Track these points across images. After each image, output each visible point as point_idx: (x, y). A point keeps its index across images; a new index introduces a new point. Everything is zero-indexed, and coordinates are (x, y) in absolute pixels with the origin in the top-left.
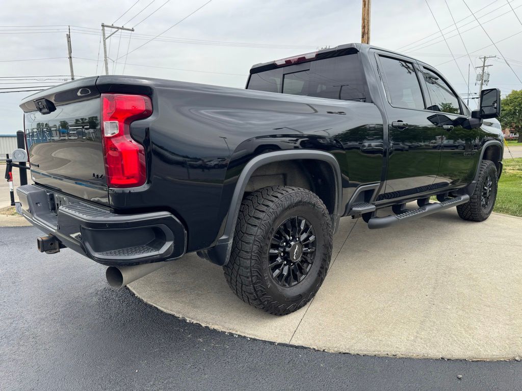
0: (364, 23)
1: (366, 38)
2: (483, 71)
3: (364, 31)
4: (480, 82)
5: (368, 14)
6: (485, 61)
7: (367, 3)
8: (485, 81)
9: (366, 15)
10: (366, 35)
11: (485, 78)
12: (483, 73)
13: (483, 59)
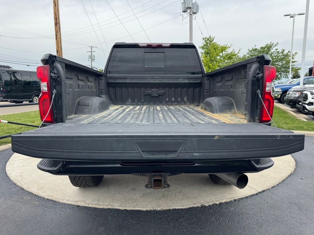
0: (56, 16)
1: (59, 26)
2: (91, 54)
3: (57, 21)
4: (91, 60)
5: (58, 12)
6: (92, 49)
7: (57, 4)
8: (93, 59)
9: (57, 12)
10: (58, 25)
11: (93, 58)
12: (92, 55)
13: (91, 48)
